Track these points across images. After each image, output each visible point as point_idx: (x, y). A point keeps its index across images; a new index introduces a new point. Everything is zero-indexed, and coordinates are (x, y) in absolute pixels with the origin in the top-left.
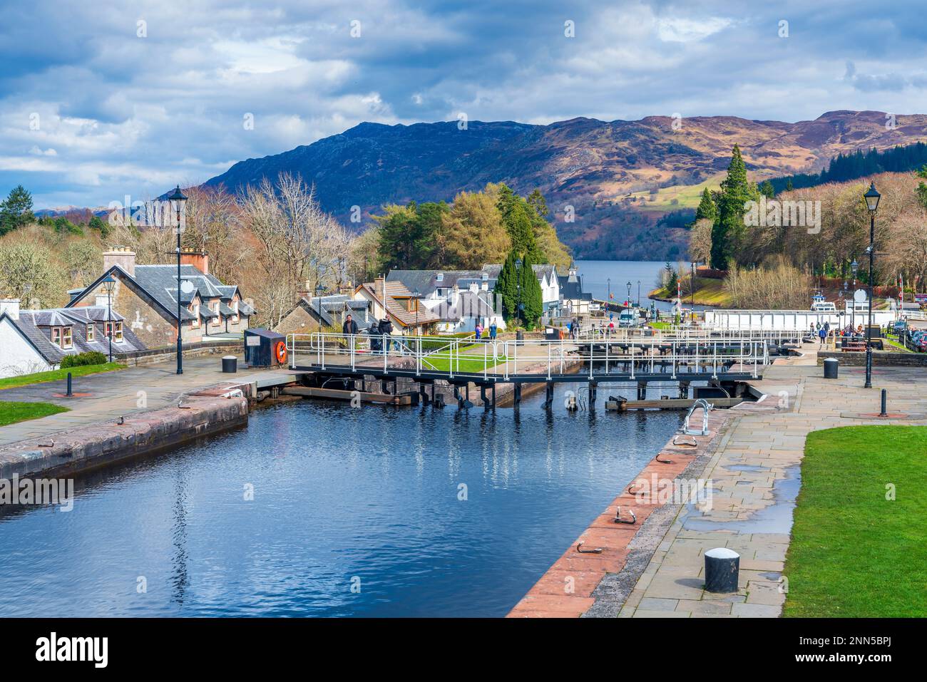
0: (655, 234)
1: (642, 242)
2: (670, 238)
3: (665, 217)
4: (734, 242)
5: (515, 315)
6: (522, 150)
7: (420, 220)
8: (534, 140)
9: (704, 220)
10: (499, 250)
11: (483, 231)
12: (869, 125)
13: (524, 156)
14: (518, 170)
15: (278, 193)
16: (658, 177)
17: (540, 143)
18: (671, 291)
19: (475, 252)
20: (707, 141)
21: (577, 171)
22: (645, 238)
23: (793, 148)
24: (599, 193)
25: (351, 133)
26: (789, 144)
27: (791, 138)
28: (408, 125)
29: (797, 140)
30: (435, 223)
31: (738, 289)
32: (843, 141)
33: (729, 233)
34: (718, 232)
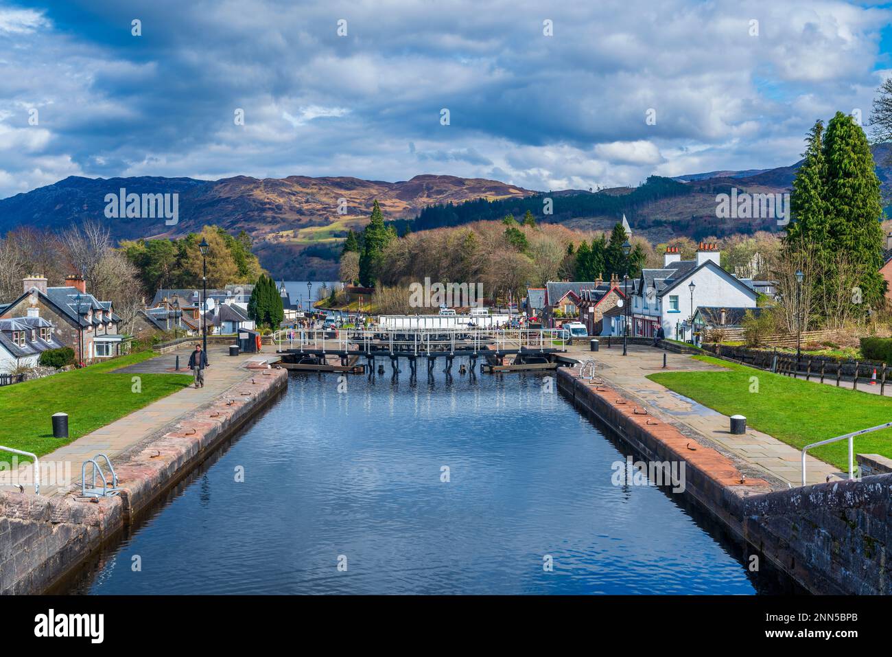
0: (298, 262)
1: (289, 267)
2: (309, 265)
3: (305, 249)
4: (377, 268)
5: (264, 321)
6: (196, 199)
7: (150, 252)
8: (207, 192)
9: (350, 252)
10: (230, 274)
11: (218, 261)
12: (446, 185)
13: (199, 203)
14: (194, 214)
15: (83, 233)
16: (300, 220)
17: (210, 194)
18: (334, 303)
19: (212, 276)
20: (334, 195)
21: (239, 215)
22: (291, 264)
23: (394, 200)
24: (256, 232)
25: (60, 184)
26: (391, 198)
27: (393, 193)
28: (106, 179)
29: (397, 195)
30: (162, 255)
31: (382, 301)
32: (428, 196)
33: (373, 262)
34: (364, 261)
